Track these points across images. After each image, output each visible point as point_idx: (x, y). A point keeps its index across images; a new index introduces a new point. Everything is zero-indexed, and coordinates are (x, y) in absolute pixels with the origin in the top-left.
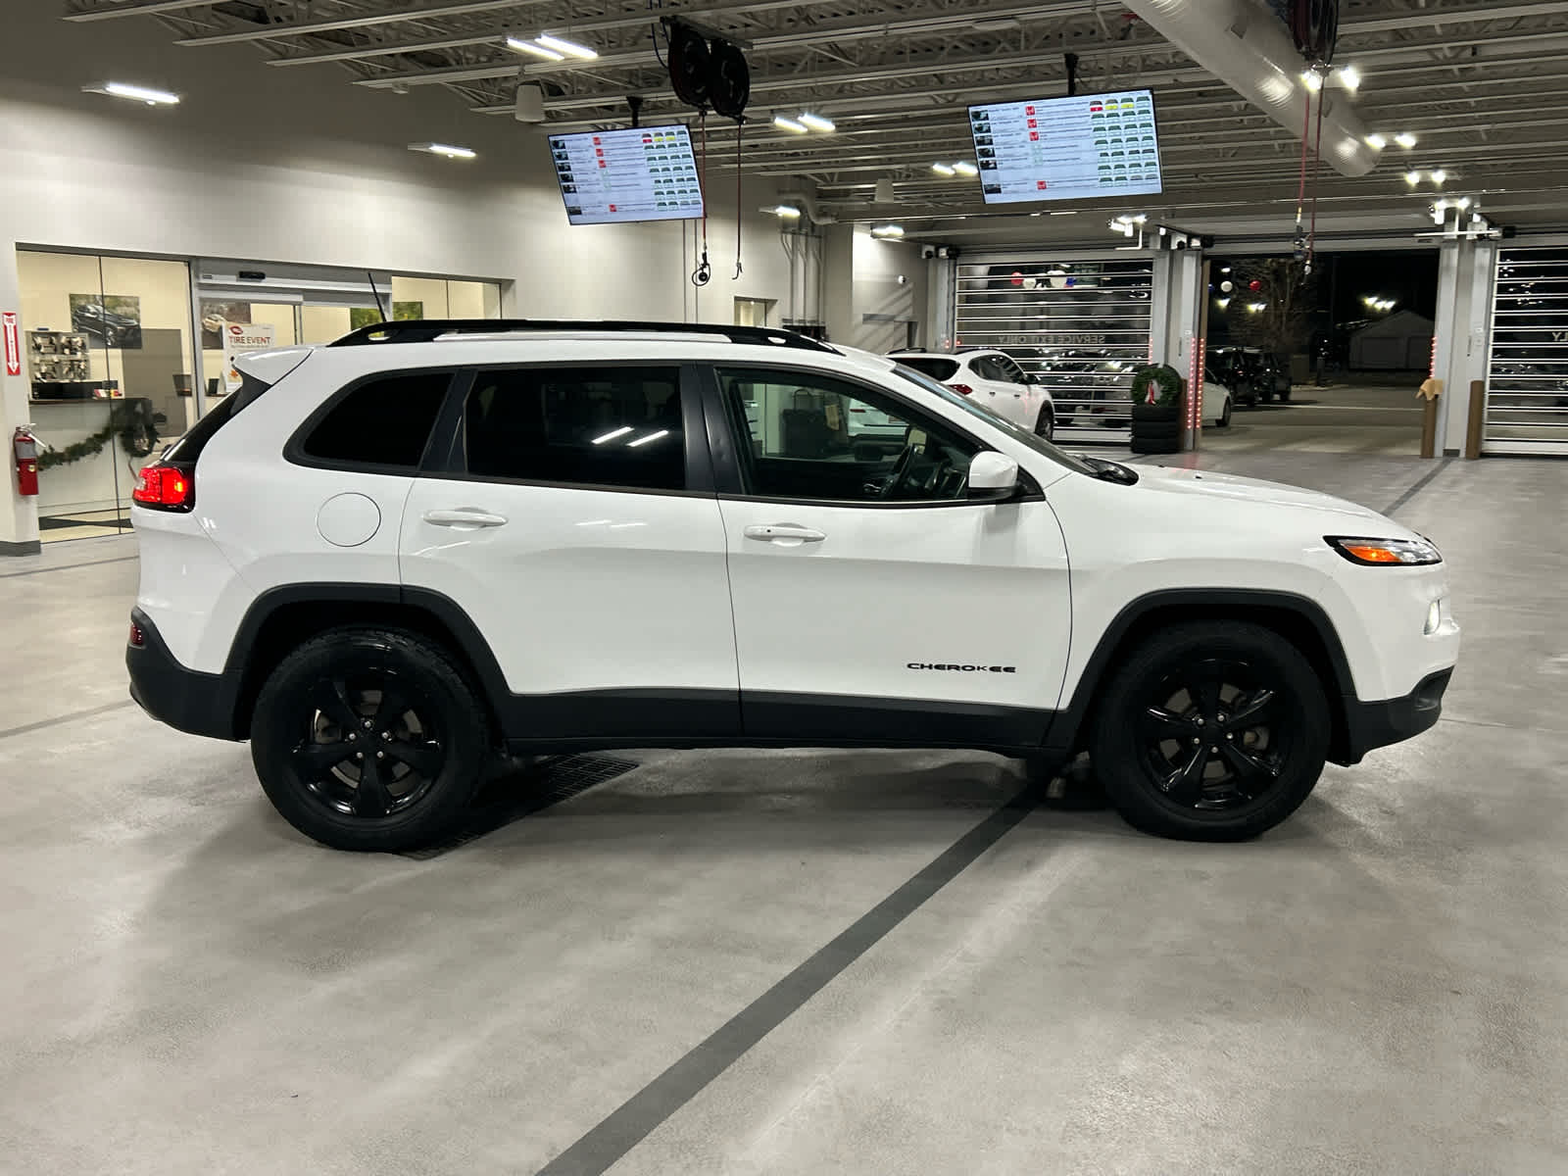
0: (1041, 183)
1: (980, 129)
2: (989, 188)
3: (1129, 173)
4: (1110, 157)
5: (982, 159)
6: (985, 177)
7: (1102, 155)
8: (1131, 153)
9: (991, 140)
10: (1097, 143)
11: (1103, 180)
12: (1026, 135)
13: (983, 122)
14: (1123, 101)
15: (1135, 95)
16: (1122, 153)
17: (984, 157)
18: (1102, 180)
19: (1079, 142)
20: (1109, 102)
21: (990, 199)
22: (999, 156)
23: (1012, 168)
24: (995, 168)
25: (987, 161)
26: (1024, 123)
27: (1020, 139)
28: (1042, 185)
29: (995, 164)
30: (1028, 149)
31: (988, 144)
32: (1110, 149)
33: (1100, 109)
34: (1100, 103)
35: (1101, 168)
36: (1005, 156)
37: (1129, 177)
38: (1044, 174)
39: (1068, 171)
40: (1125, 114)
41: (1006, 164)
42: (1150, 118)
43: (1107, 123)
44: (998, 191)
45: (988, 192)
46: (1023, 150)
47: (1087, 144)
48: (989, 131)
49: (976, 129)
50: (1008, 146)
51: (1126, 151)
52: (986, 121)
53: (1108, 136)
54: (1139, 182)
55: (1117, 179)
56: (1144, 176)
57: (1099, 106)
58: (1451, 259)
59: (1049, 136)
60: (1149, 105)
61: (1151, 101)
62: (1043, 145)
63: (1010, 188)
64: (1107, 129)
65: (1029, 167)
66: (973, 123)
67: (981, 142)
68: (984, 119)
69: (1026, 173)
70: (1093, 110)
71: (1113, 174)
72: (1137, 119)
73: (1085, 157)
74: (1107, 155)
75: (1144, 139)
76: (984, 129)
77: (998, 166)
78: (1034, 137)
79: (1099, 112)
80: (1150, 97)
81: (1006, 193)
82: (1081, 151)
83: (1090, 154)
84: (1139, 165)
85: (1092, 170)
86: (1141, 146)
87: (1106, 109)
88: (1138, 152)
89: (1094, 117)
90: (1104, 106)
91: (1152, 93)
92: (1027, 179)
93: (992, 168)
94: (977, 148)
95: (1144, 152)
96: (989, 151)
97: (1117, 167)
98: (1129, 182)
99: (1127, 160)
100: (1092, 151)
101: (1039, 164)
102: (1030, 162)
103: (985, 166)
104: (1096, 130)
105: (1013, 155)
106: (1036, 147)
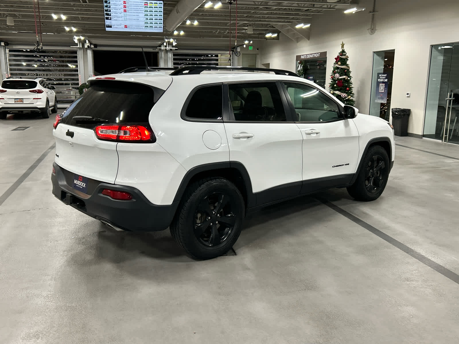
0: (126, 26)
1: (107, 6)
2: (108, 26)
3: (154, 25)
4: (149, 20)
5: (106, 16)
6: (107, 22)
7: (146, 19)
8: (155, 19)
9: (110, 10)
10: (145, 15)
11: (145, 27)
12: (122, 10)
13: (108, 4)
14: (155, 3)
15: (158, 2)
16: (152, 19)
17: (107, 15)
19: (139, 14)
20: (150, 3)
21: (108, 29)
22: (113, 16)
23: (116, 20)
24: (111, 19)
25: (108, 17)
26: (122, 6)
27: (120, 11)
29: (111, 18)
30: (122, 15)
31: (109, 12)
32: (149, 17)
33: (147, 5)
34: (147, 3)
35: (145, 23)
36: (114, 16)
37: (154, 26)
38: (127, 23)
39: (134, 23)
40: (155, 7)
41: (114, 19)
42: (162, 10)
43: (149, 9)
44: (111, 27)
46: (120, 15)
47: (142, 15)
48: (110, 7)
49: (105, 6)
50: (116, 13)
51: (154, 19)
52: (109, 4)
53: (149, 13)
54: (157, 28)
55: (150, 27)
56: (158, 26)
57: (147, 4)
58: (162, 55)
59: (130, 11)
60: (162, 6)
61: (163, 4)
62: (128, 14)
63: (115, 26)
64: (149, 11)
65: (122, 20)
66: (104, 4)
67: (106, 11)
68: (108, 3)
69: (121, 22)
70: (145, 5)
71: (149, 25)
72: (158, 9)
74: (148, 19)
75: (160, 15)
76: (108, 6)
77: (112, 19)
78: (125, 11)
79: (147, 6)
80: (163, 3)
81: (113, 28)
82: (140, 17)
83: (142, 18)
84: (157, 23)
85: (143, 24)
86: (158, 17)
87: (149, 5)
88: (157, 19)
89: (145, 7)
90: (148, 4)
91: (163, 2)
92: (121, 24)
93: (110, 20)
94: (105, 12)
95: (159, 19)
96: (109, 14)
97: (150, 23)
98: (153, 28)
99: (154, 21)
100: (143, 17)
101: (125, 20)
102: (123, 19)
103: (107, 19)
104: (145, 11)
105: (117, 16)
106: (125, 14)
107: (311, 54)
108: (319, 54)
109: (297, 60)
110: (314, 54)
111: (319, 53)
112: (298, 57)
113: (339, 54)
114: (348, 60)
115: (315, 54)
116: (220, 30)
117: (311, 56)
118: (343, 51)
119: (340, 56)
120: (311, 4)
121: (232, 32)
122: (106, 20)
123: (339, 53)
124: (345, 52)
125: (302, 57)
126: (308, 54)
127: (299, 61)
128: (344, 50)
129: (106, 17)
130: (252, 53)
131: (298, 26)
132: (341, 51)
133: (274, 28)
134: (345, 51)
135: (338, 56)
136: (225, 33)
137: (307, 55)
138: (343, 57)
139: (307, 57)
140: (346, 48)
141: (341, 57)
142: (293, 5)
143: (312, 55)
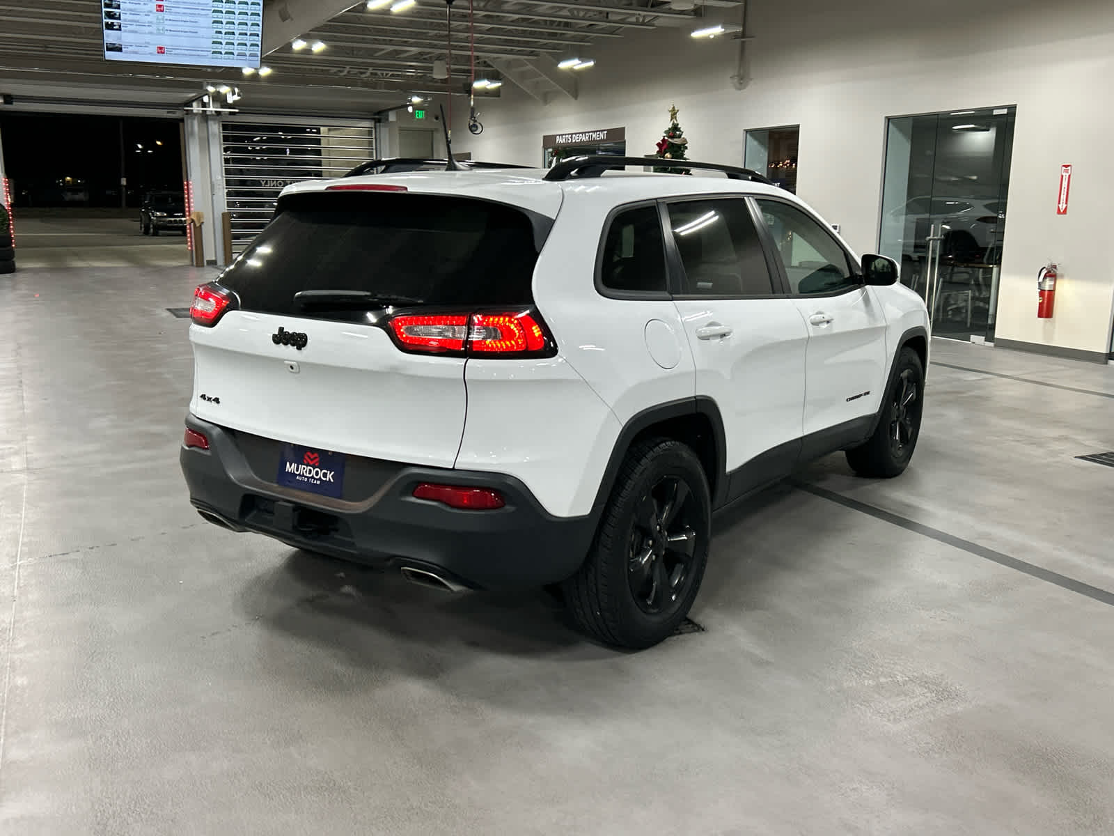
0: (161, 48)
2: (111, 46)
3: (236, 50)
4: (223, 35)
5: (107, 20)
6: (108, 36)
7: (217, 32)
8: (240, 34)
9: (119, 5)
10: (214, 22)
12: (153, 6)
16: (233, 33)
17: (110, 19)
18: (214, 52)
19: (199, 19)
21: (110, 55)
22: (125, 20)
23: (136, 32)
24: (120, 29)
25: (112, 23)
27: (146, 8)
28: (161, 50)
29: (120, 26)
30: (152, 18)
31: (115, 8)
32: (224, 28)
35: (214, 43)
36: (130, 20)
37: (236, 52)
38: (165, 41)
39: (184, 41)
40: (240, 3)
41: (130, 28)
42: (259, 9)
43: (224, 7)
44: (120, 50)
45: (109, 49)
46: (149, 19)
47: (205, 21)
50: (134, 12)
51: (237, 32)
53: (224, 18)
54: (244, 58)
55: (226, 53)
56: (248, 53)
58: (194, 126)
59: (173, 10)
62: (167, 17)
63: (130, 49)
64: (224, 12)
65: (151, 33)
67: (108, 5)
69: (148, 38)
71: (224, 49)
72: (250, 9)
73: (202, 32)
74: (220, 33)
75: (253, 25)
77: (122, 28)
78: (160, 8)
81: (126, 52)
82: (199, 27)
83: (207, 30)
84: (246, 45)
85: (207, 44)
86: (249, 29)
88: (246, 34)
92: (148, 43)
93: (117, 30)
94: (104, 10)
95: (251, 35)
96: (115, 14)
97: (227, 43)
98: (235, 56)
99: (237, 39)
100: (209, 28)
101: (159, 33)
102: (153, 29)
103: (110, 27)
104: (214, 11)
105: (138, 21)
106: (160, 17)
107: (582, 133)
108: (605, 132)
109: (545, 148)
110: (590, 134)
111: (605, 130)
112: (549, 141)
113: (665, 135)
114: (686, 148)
115: (594, 132)
116: (351, 68)
117: (585, 138)
118: (675, 128)
119: (670, 140)
120: (601, 12)
121: (379, 72)
122: (106, 32)
123: (666, 132)
124: (679, 130)
125: (560, 140)
126: (576, 134)
127: (550, 150)
128: (678, 124)
129: (107, 23)
130: (421, 126)
131: (564, 65)
132: (670, 126)
133: (489, 66)
134: (679, 126)
135: (664, 139)
136: (363, 76)
137: (572, 134)
138: (676, 141)
139: (574, 141)
140: (681, 121)
141: (670, 143)
142: (561, 13)
143: (587, 134)
